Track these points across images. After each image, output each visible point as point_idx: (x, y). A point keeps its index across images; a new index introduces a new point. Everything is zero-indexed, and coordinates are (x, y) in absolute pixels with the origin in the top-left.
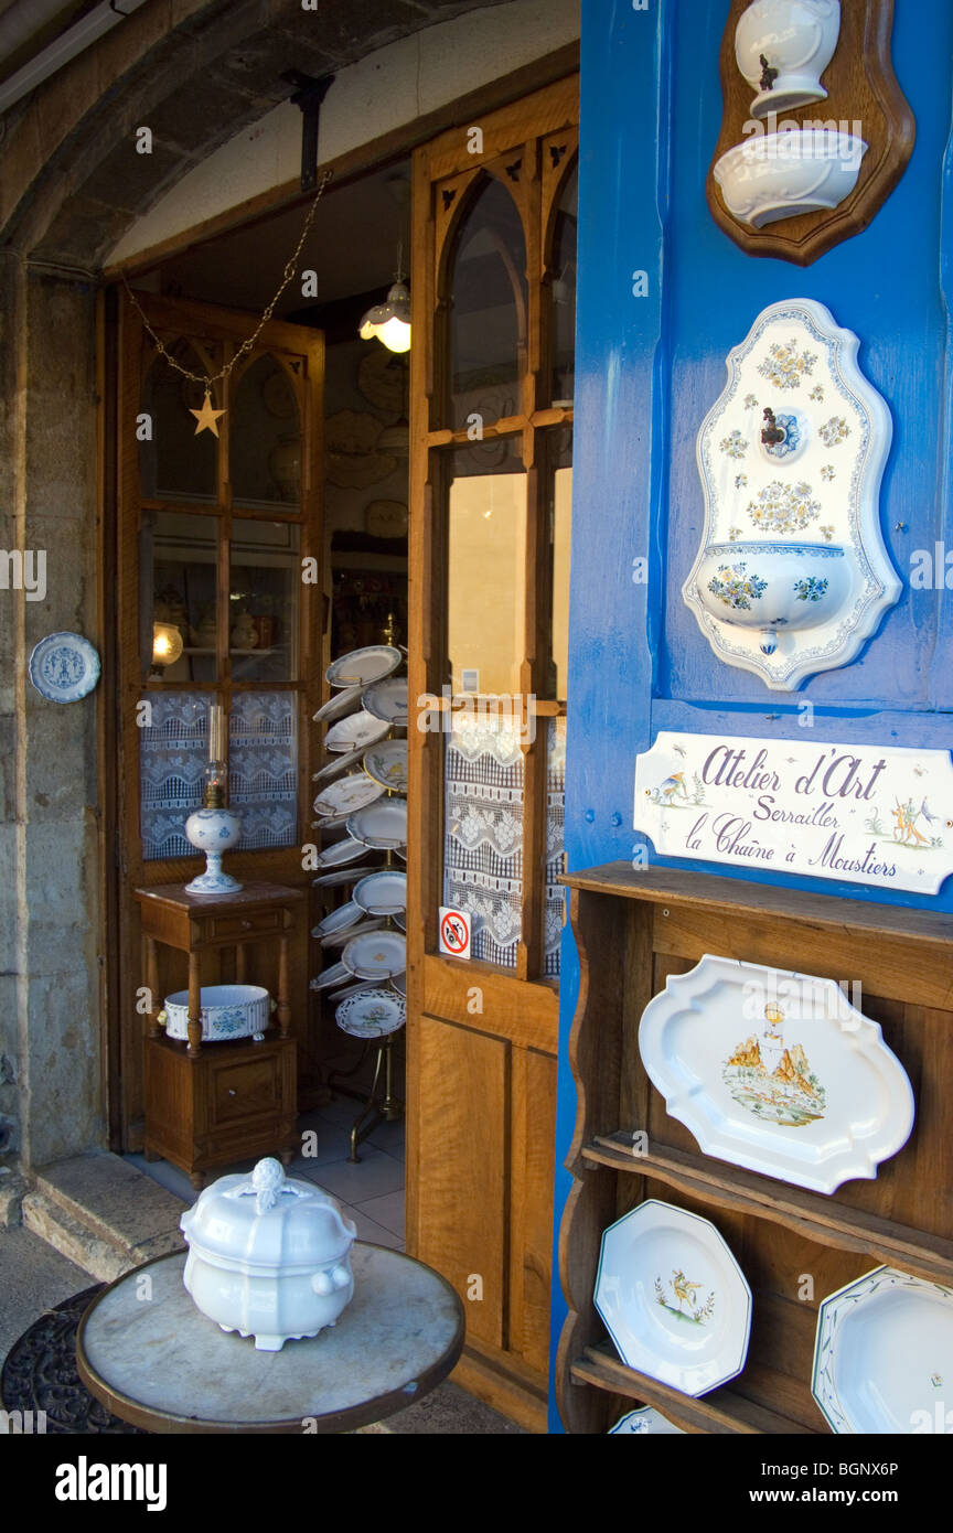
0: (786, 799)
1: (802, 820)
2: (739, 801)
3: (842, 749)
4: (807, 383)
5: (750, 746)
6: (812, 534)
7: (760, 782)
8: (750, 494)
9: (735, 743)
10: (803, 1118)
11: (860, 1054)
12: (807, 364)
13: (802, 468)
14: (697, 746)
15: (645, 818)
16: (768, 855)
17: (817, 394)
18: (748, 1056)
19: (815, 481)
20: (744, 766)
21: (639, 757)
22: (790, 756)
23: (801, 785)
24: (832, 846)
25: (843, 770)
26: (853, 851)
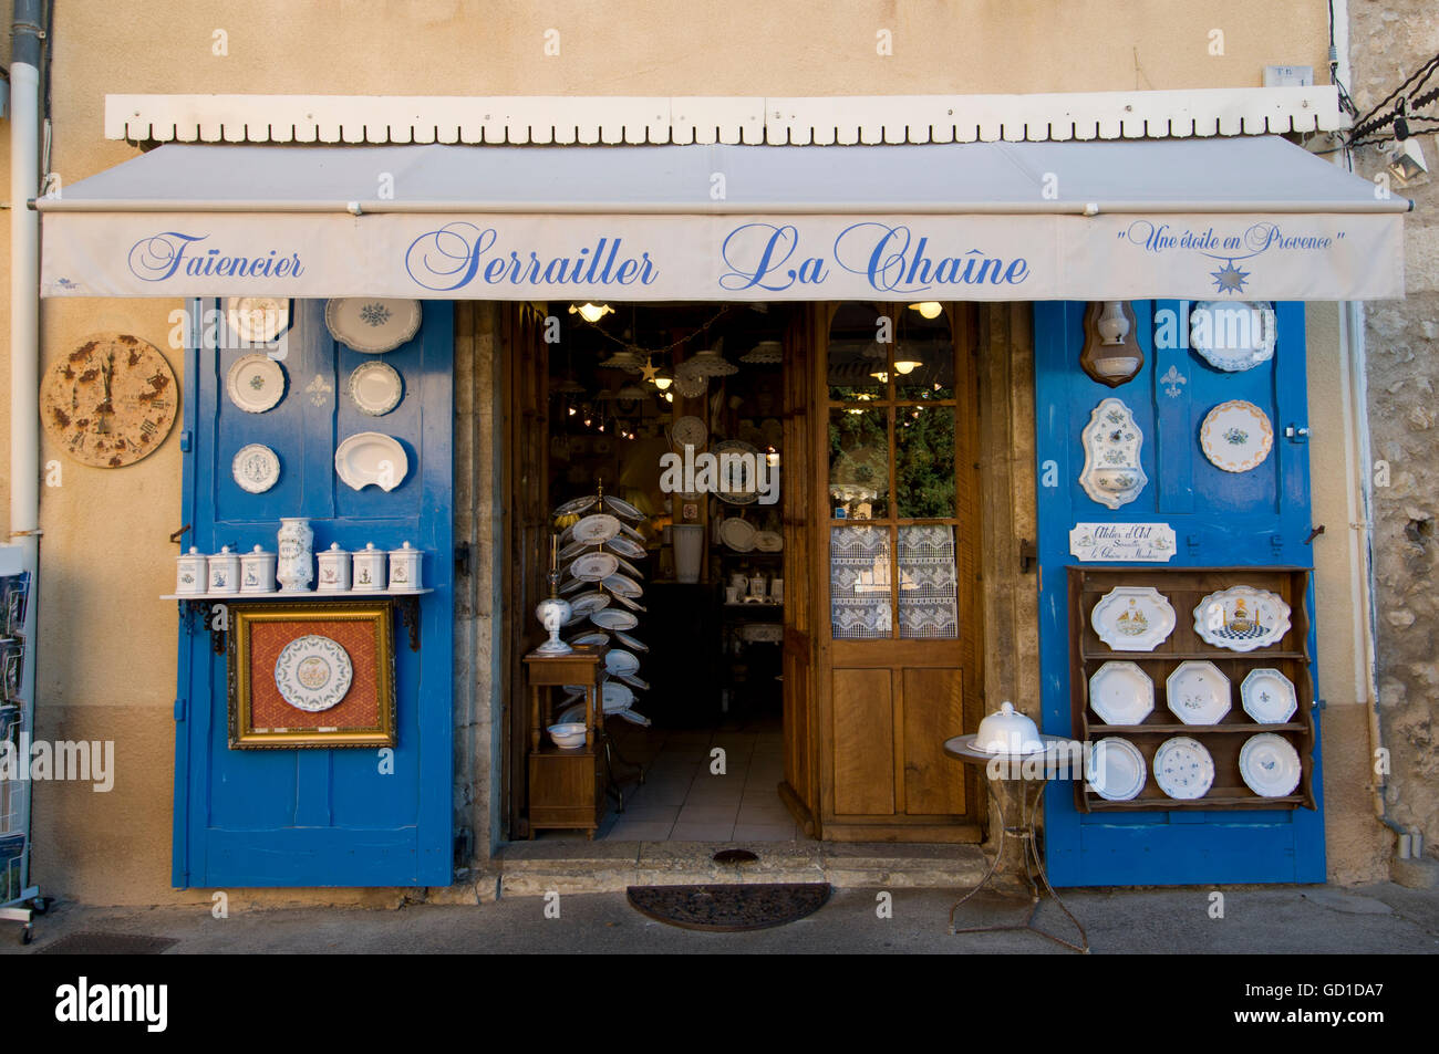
0: (1123, 540)
1: (1129, 545)
2: (1108, 542)
3: (1138, 525)
4: (1121, 422)
5: (1110, 526)
6: (1124, 465)
7: (1114, 536)
8: (1104, 452)
9: (1105, 525)
10: (1141, 631)
11: (1160, 608)
12: (1121, 417)
13: (1120, 446)
14: (1092, 526)
15: (1075, 550)
16: (1118, 557)
17: (1124, 426)
18: (1124, 617)
19: (1125, 451)
20: (1109, 532)
21: (1071, 532)
22: (1123, 528)
23: (1128, 536)
24: (1138, 552)
25: (1140, 530)
26: (1145, 552)
